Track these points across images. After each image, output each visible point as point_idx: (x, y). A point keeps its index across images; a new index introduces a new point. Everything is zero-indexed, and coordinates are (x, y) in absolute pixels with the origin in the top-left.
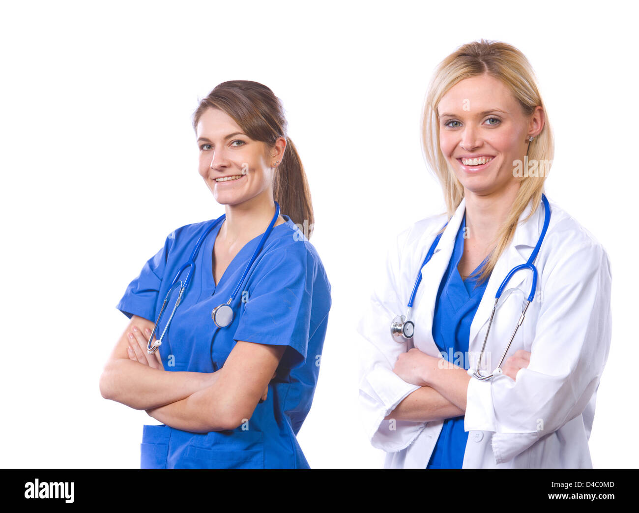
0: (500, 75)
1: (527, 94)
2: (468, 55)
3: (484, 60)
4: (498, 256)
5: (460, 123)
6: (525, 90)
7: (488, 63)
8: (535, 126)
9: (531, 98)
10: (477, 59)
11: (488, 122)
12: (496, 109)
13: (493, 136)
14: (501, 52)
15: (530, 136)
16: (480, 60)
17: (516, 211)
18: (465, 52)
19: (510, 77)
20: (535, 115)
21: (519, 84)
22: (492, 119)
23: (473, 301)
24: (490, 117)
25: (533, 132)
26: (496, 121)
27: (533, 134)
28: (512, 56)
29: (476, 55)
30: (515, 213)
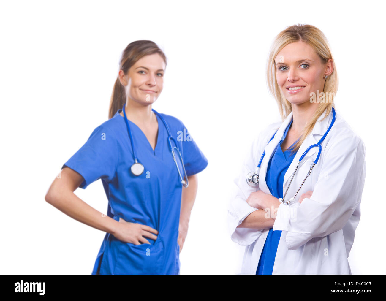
0: (308, 41)
1: (323, 52)
2: (291, 31)
3: (299, 34)
4: (304, 139)
5: (287, 67)
6: (322, 49)
7: (302, 35)
8: (328, 70)
9: (326, 54)
10: (296, 33)
11: (302, 67)
12: (306, 59)
13: (304, 75)
14: (309, 29)
15: (326, 75)
16: (298, 34)
17: (317, 115)
18: (290, 30)
19: (314, 42)
20: (329, 64)
21: (319, 46)
22: (304, 64)
23: (288, 163)
24: (303, 63)
25: (327, 73)
26: (307, 66)
27: (327, 74)
28: (315, 31)
29: (296, 31)
30: (316, 116)
